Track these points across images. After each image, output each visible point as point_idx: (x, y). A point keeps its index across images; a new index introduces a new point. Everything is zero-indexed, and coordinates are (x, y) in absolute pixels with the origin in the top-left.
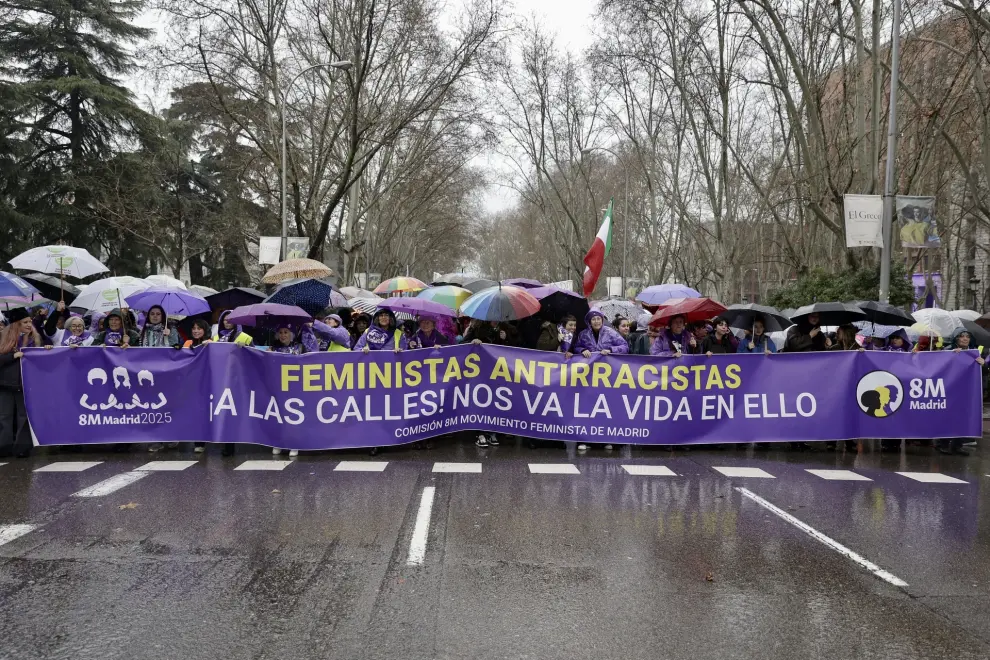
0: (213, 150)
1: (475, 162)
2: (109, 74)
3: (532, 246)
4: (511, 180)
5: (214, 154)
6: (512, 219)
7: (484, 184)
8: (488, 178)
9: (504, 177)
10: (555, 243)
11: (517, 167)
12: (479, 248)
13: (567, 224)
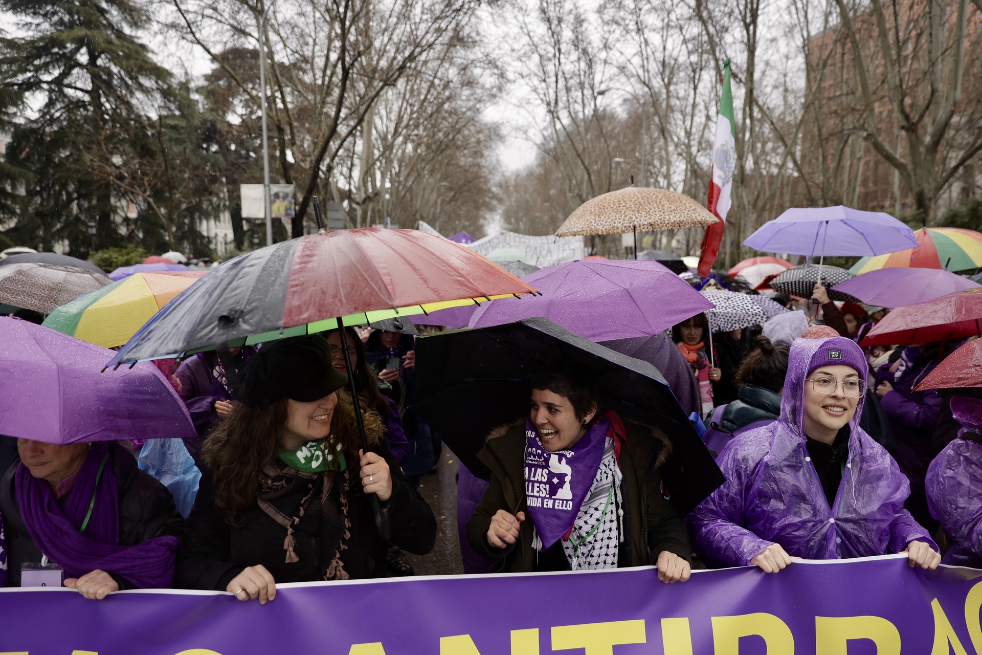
0: (252, 113)
1: (490, 114)
2: (127, 30)
3: (548, 198)
4: (525, 132)
5: (254, 117)
6: (530, 174)
7: (501, 138)
8: (504, 131)
9: (518, 129)
10: (570, 195)
11: (531, 119)
12: (500, 201)
13: (580, 172)
